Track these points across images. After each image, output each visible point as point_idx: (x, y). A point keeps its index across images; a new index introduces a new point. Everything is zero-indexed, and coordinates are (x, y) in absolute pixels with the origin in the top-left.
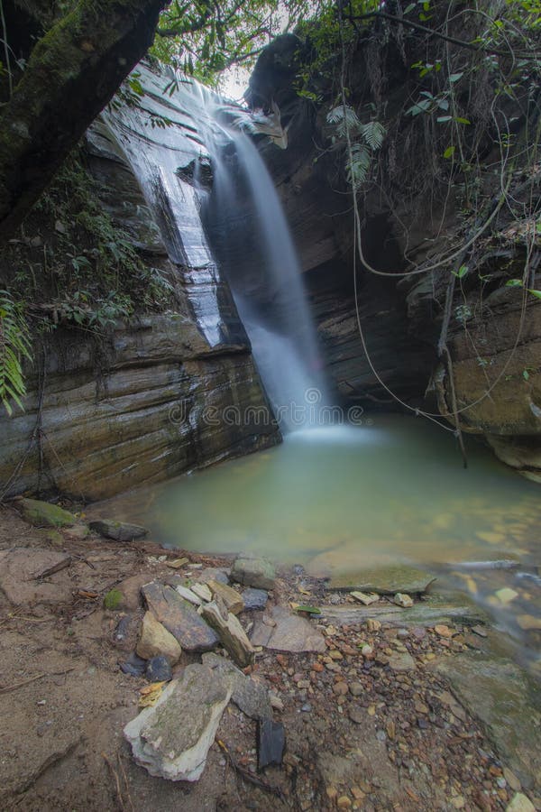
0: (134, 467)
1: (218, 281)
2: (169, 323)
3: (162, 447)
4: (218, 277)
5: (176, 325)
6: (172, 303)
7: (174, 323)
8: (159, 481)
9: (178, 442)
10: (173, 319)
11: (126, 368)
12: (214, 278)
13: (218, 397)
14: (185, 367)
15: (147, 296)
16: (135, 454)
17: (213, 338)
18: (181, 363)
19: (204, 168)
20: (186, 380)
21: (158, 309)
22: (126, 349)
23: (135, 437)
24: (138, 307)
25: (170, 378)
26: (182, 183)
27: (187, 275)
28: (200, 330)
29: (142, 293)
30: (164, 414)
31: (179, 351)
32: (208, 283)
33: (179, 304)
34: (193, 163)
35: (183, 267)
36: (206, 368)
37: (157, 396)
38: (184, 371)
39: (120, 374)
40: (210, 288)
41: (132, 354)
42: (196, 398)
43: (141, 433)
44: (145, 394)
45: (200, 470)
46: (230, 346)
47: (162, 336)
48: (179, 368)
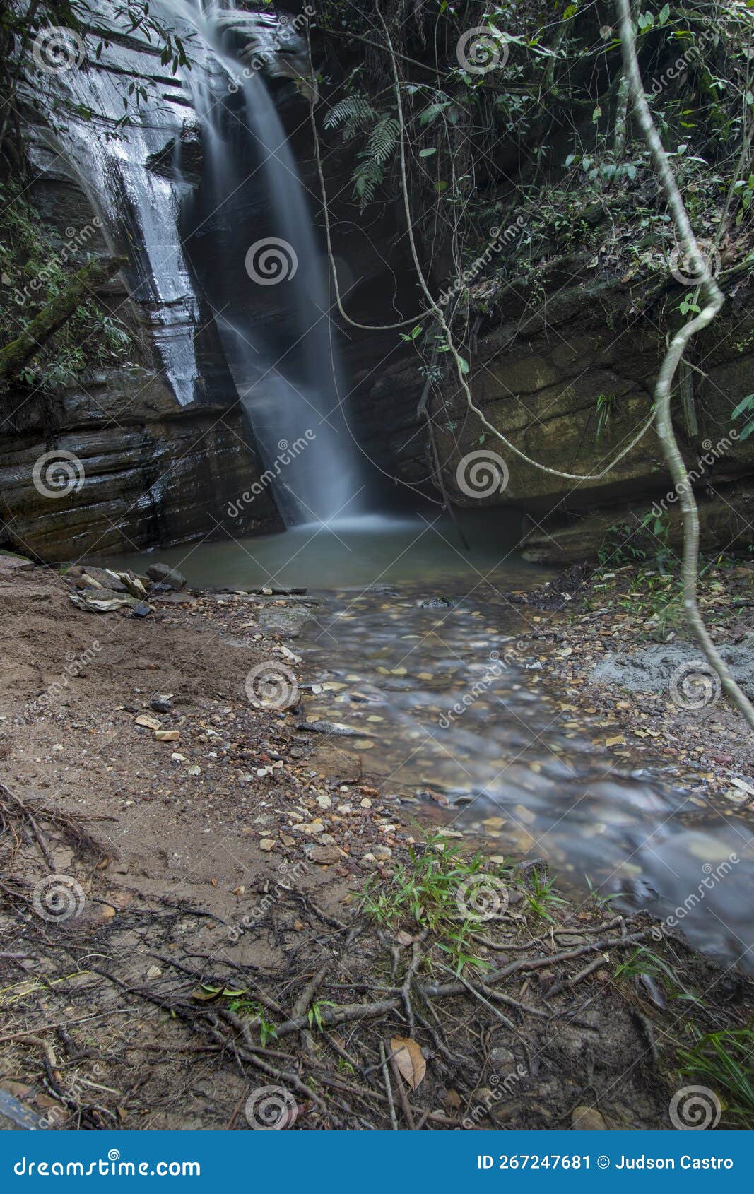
0: (87, 535)
1: (197, 319)
2: (127, 377)
3: (115, 517)
4: (197, 314)
5: (137, 381)
6: (132, 354)
7: (134, 378)
8: (114, 554)
9: (137, 513)
10: (133, 373)
11: (78, 430)
12: (192, 316)
13: (190, 467)
14: (148, 430)
15: (102, 348)
16: (88, 522)
17: (186, 396)
18: (143, 426)
19: (187, 148)
20: (149, 445)
21: (115, 362)
22: (77, 408)
23: (90, 504)
24: (91, 360)
25: (128, 442)
26: (153, 179)
27: (156, 314)
28: (168, 385)
29: (95, 344)
30: (121, 482)
31: (139, 412)
32: (183, 324)
33: (141, 353)
34: (170, 144)
35: (150, 304)
36: (175, 432)
37: (112, 463)
38: (147, 435)
39: (72, 437)
40: (185, 329)
41: (83, 415)
42: (162, 467)
43: (94, 500)
44: (100, 458)
45: (164, 549)
46: (207, 405)
47: (118, 394)
48: (140, 432)
